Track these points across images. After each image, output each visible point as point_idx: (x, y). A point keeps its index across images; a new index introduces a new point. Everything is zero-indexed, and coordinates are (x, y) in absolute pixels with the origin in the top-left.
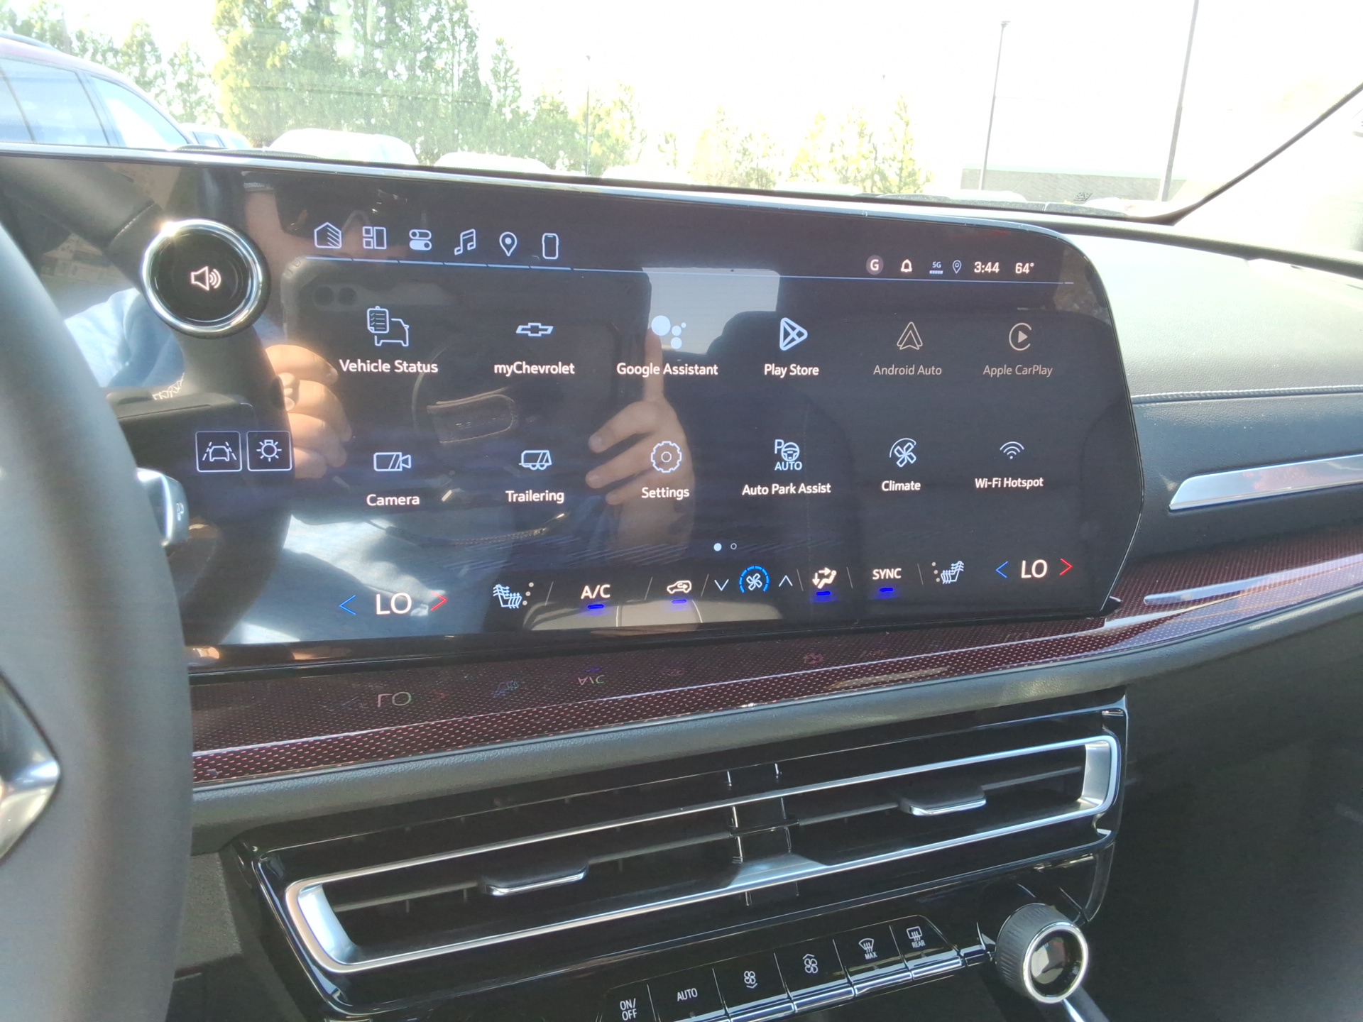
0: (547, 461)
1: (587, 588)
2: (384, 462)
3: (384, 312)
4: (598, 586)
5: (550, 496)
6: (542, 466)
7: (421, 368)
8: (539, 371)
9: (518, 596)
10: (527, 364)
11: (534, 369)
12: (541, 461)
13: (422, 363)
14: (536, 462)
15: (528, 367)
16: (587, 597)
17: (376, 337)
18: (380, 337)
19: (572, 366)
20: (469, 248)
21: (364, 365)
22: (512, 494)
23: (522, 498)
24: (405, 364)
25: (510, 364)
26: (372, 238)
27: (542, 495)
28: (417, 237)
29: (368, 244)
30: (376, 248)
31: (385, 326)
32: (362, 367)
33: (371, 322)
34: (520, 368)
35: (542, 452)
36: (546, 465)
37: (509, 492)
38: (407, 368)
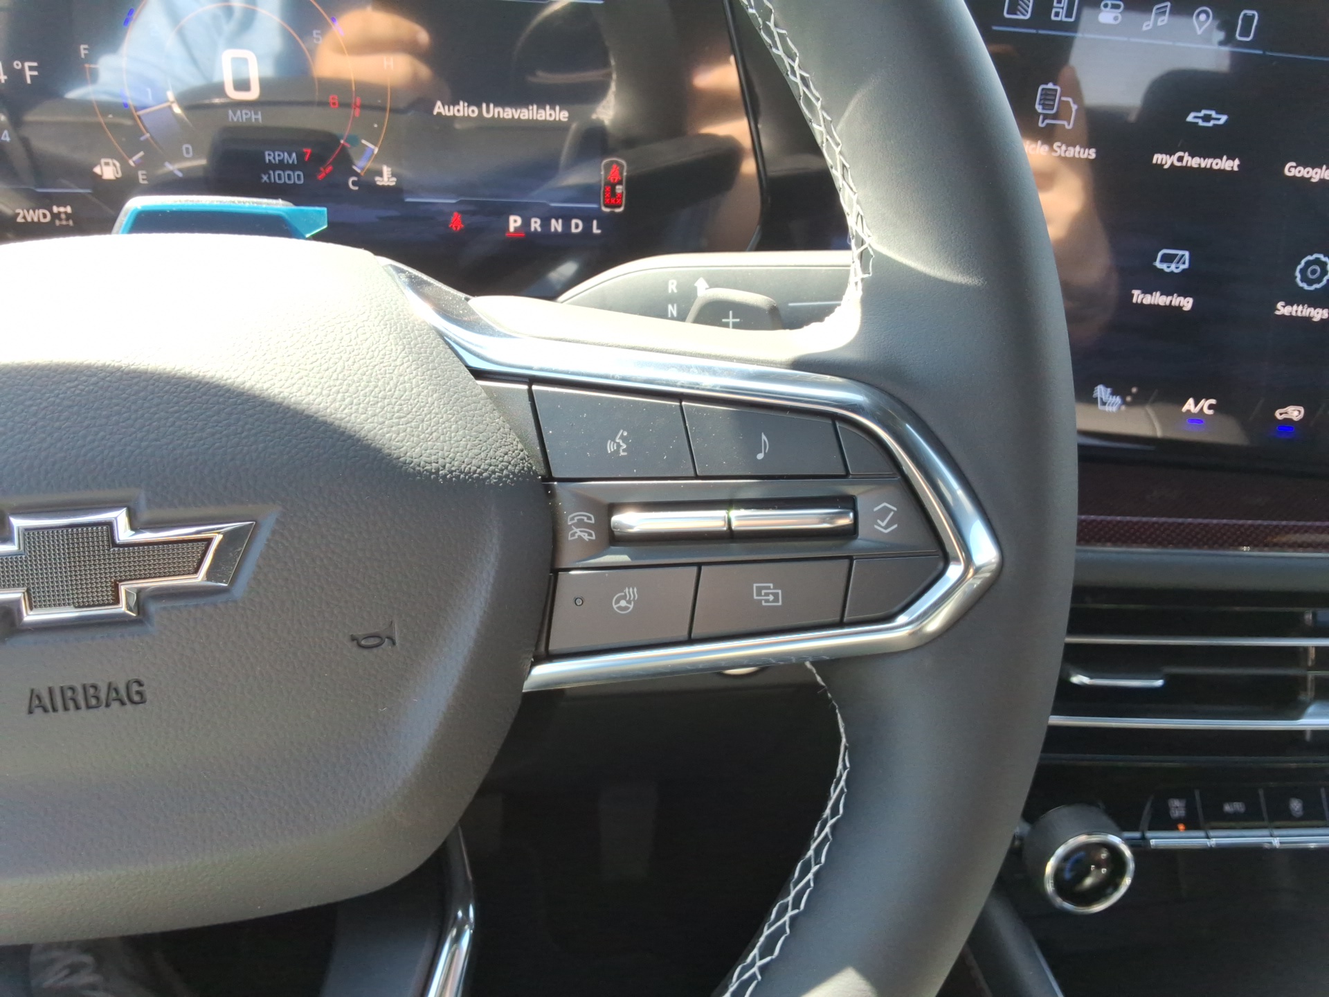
0: (1184, 263)
1: (1191, 401)
3: (1056, 90)
4: (1203, 401)
5: (1177, 301)
6: (1177, 268)
7: (1079, 152)
8: (1200, 165)
9: (1119, 400)
10: (1189, 155)
11: (1195, 162)
12: (1178, 263)
13: (1081, 147)
14: (1172, 262)
15: (1190, 158)
16: (1189, 411)
17: (1041, 117)
18: (1046, 117)
19: (1237, 162)
20: (1159, 24)
22: (1138, 295)
23: (1148, 300)
24: (1064, 147)
25: (1171, 154)
26: (1063, 8)
27: (1170, 298)
28: (1108, 9)
29: (1057, 14)
30: (1065, 19)
31: (1053, 105)
33: (1041, 100)
34: (1180, 159)
35: (1180, 253)
36: (1182, 267)
37: (1136, 293)
38: (1065, 151)
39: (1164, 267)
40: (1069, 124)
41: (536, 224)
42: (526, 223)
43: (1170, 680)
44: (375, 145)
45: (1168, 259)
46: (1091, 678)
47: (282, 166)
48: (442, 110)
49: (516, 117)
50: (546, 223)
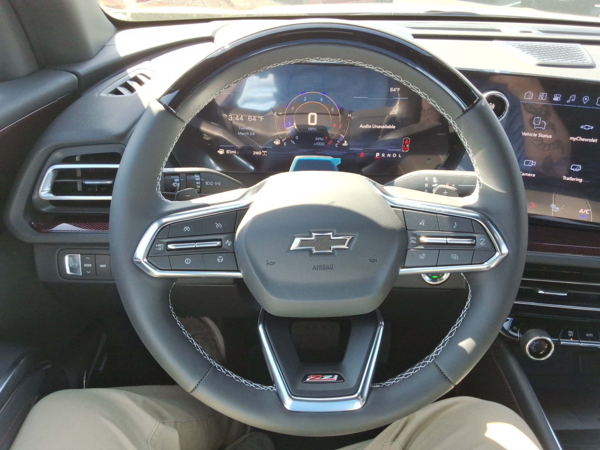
0: (580, 169)
1: (582, 210)
2: (527, 163)
3: (540, 119)
4: (586, 210)
5: (577, 179)
6: (577, 170)
7: (547, 136)
8: (585, 140)
9: (558, 208)
10: (581, 138)
11: (583, 140)
12: (578, 168)
13: (547, 135)
14: (576, 168)
15: (581, 139)
16: (581, 213)
17: (535, 126)
18: (536, 126)
19: (596, 140)
20: (572, 101)
21: (529, 134)
22: (565, 178)
23: (568, 179)
24: (542, 135)
25: (576, 137)
26: (542, 96)
27: (575, 179)
28: (556, 97)
29: (540, 98)
30: (543, 99)
31: (539, 123)
32: (528, 135)
33: (535, 121)
34: (578, 139)
35: (579, 166)
36: (579, 170)
37: (564, 177)
38: (542, 136)
39: (573, 169)
40: (544, 128)
41: (383, 155)
42: (381, 155)
43: (569, 294)
44: (344, 136)
45: (574, 167)
46: (544, 292)
47: (320, 141)
48: (362, 126)
49: (381, 128)
50: (386, 155)
